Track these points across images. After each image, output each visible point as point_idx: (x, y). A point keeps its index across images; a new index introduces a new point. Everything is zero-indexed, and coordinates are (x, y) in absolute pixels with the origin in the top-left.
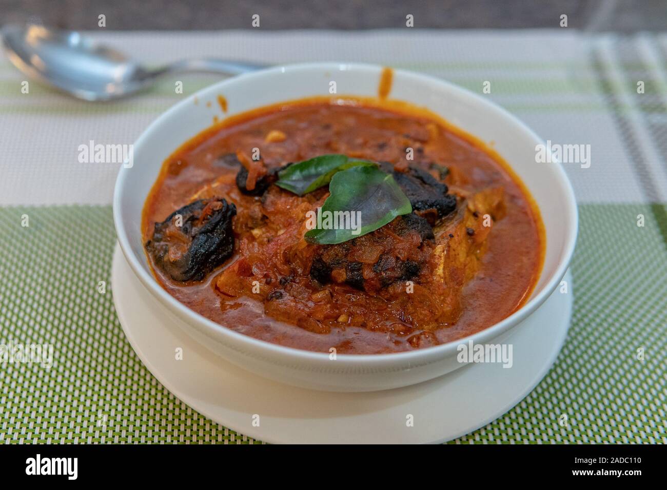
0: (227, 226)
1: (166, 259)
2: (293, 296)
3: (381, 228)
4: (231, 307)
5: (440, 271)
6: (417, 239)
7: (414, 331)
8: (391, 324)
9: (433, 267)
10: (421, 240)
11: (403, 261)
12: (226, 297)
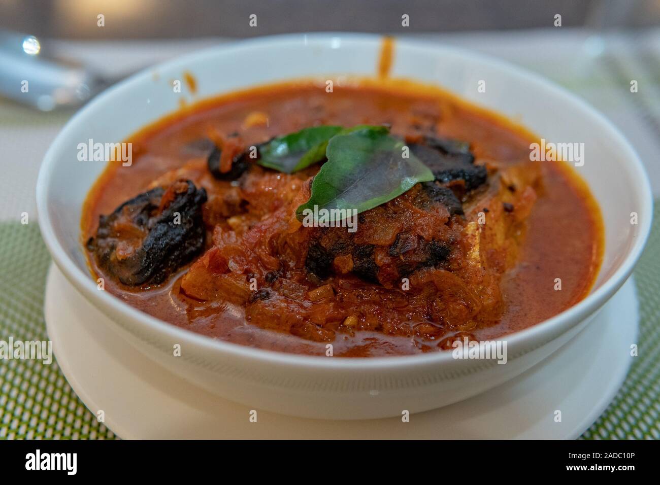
0: (195, 214)
1: (112, 258)
2: (284, 295)
3: (396, 198)
4: (202, 314)
5: (475, 253)
6: (444, 213)
7: (445, 332)
8: (414, 325)
9: (466, 248)
10: (448, 214)
11: (428, 241)
12: (194, 302)
